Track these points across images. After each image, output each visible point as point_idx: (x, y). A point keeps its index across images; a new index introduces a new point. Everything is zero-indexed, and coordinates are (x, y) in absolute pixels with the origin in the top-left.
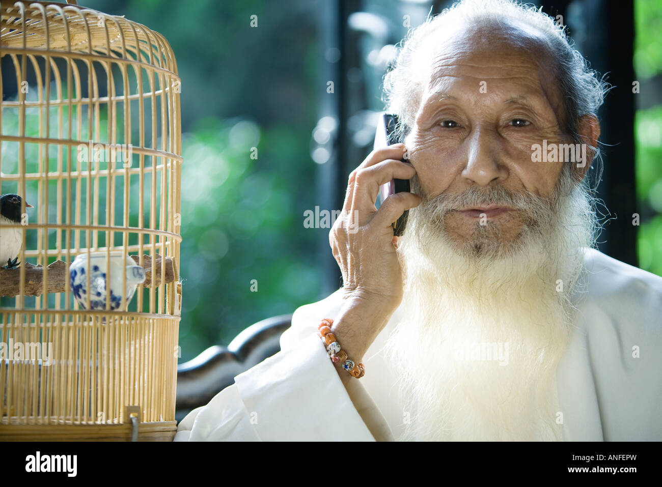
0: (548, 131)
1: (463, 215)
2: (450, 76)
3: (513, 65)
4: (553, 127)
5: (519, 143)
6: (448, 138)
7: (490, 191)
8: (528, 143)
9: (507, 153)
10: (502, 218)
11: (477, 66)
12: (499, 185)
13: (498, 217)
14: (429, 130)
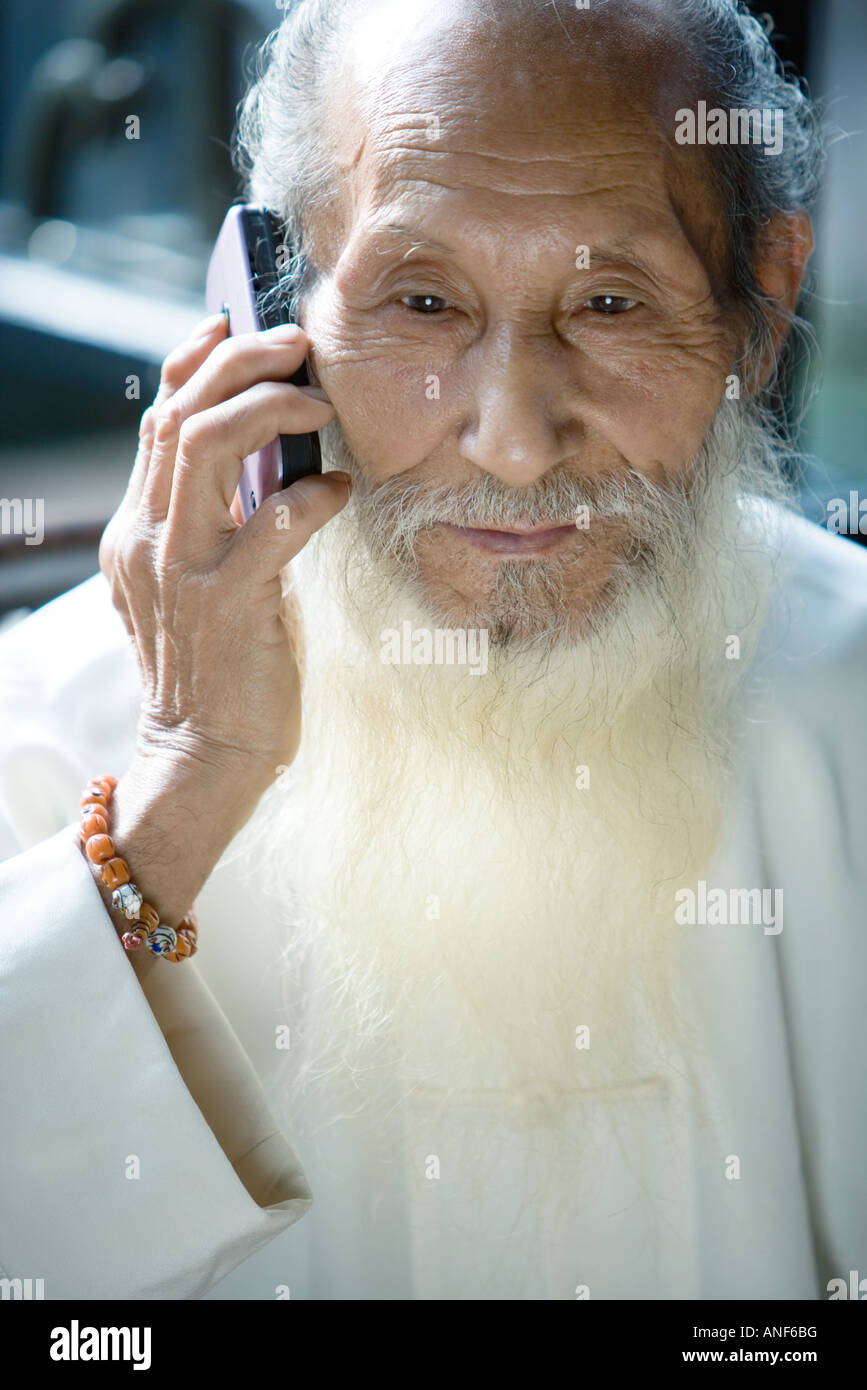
0: (686, 317)
1: (465, 543)
2: (431, 181)
3: (597, 153)
4: (699, 304)
5: (612, 357)
6: (423, 343)
7: (537, 491)
8: (636, 357)
9: (582, 388)
10: (567, 549)
11: (503, 158)
12: (561, 473)
13: (555, 549)
14: (374, 310)
